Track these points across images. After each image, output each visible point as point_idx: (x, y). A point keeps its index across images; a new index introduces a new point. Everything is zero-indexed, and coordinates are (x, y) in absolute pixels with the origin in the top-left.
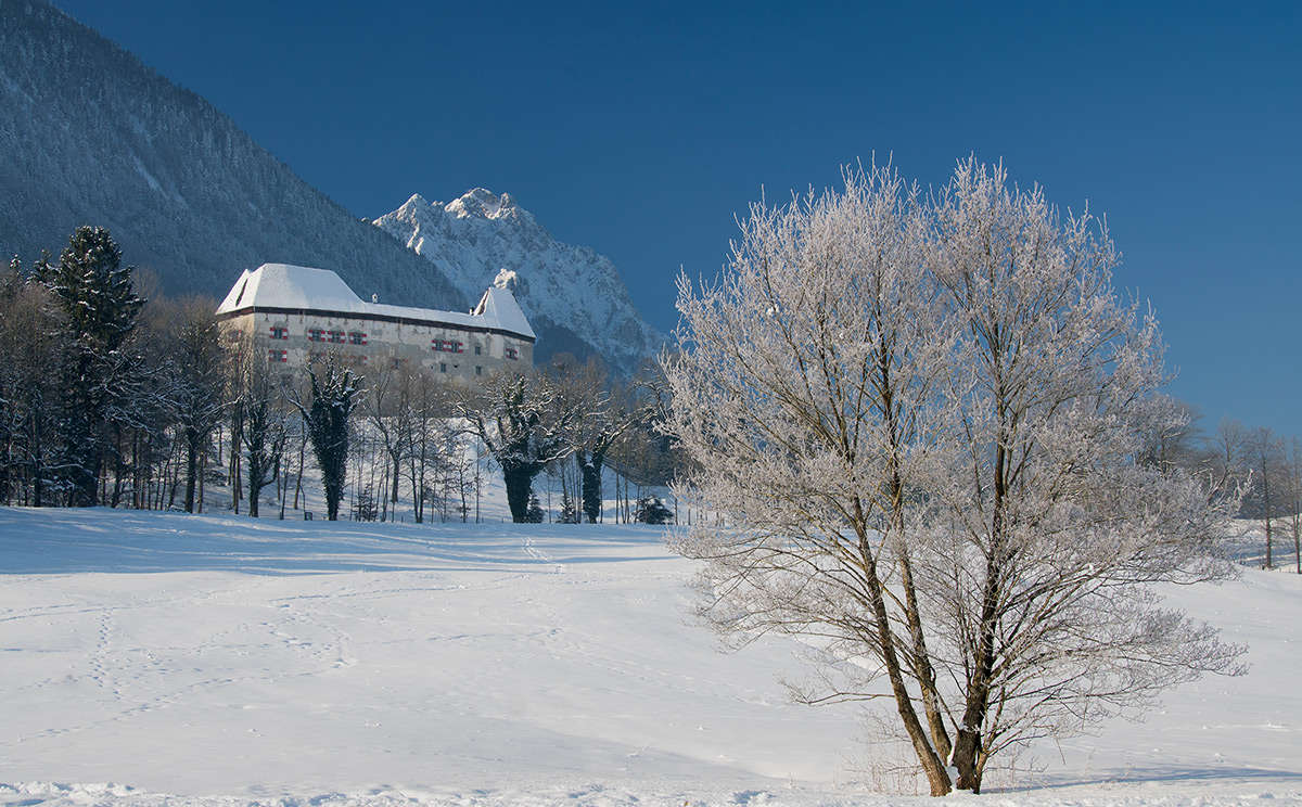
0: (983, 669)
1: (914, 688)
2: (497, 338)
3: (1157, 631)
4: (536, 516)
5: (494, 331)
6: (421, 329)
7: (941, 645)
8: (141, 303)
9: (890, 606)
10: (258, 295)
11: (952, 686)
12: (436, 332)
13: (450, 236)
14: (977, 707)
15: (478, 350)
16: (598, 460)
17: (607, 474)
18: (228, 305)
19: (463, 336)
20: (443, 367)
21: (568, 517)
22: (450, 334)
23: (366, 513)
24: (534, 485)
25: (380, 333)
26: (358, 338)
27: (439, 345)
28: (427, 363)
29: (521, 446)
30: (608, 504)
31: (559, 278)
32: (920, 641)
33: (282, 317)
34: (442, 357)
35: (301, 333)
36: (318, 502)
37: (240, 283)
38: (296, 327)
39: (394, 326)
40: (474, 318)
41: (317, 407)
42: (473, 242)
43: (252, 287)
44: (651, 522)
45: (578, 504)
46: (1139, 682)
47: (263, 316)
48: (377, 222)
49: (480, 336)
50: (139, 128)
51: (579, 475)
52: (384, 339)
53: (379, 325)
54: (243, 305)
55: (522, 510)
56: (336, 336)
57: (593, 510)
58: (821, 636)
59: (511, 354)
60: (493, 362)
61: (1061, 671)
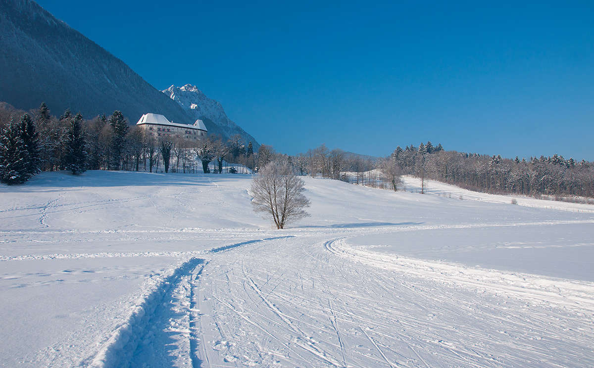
0: (283, 217)
1: (276, 218)
2: (199, 131)
3: (303, 212)
4: (209, 172)
5: (199, 129)
6: (182, 129)
7: (279, 214)
8: (128, 128)
9: (274, 209)
10: (147, 120)
11: (280, 218)
12: (186, 129)
13: (181, 95)
14: (283, 220)
15: (195, 133)
16: (222, 159)
17: (224, 162)
18: (140, 122)
19: (192, 130)
20: (187, 137)
21: (215, 171)
22: (189, 130)
23: (174, 171)
24: (209, 165)
25: (173, 129)
26: (169, 130)
27: (186, 132)
28: (184, 136)
29: (206, 157)
30: (224, 168)
31: (208, 107)
32: (277, 213)
33: (152, 126)
34: (187, 135)
35: (156, 129)
36: (163, 167)
37: (143, 117)
38: (155, 128)
39: (176, 128)
40: (194, 127)
41: (164, 149)
42: (187, 97)
43: (145, 118)
44: (232, 173)
45: (217, 168)
46: (300, 218)
47: (147, 125)
48: (163, 91)
49: (195, 130)
50: (105, 67)
51: (217, 163)
52: (175, 131)
53: (173, 127)
54: (143, 123)
55: (206, 170)
56: (164, 130)
57: (221, 170)
58: (267, 212)
59: (202, 134)
60: (198, 136)
61: (290, 217)
